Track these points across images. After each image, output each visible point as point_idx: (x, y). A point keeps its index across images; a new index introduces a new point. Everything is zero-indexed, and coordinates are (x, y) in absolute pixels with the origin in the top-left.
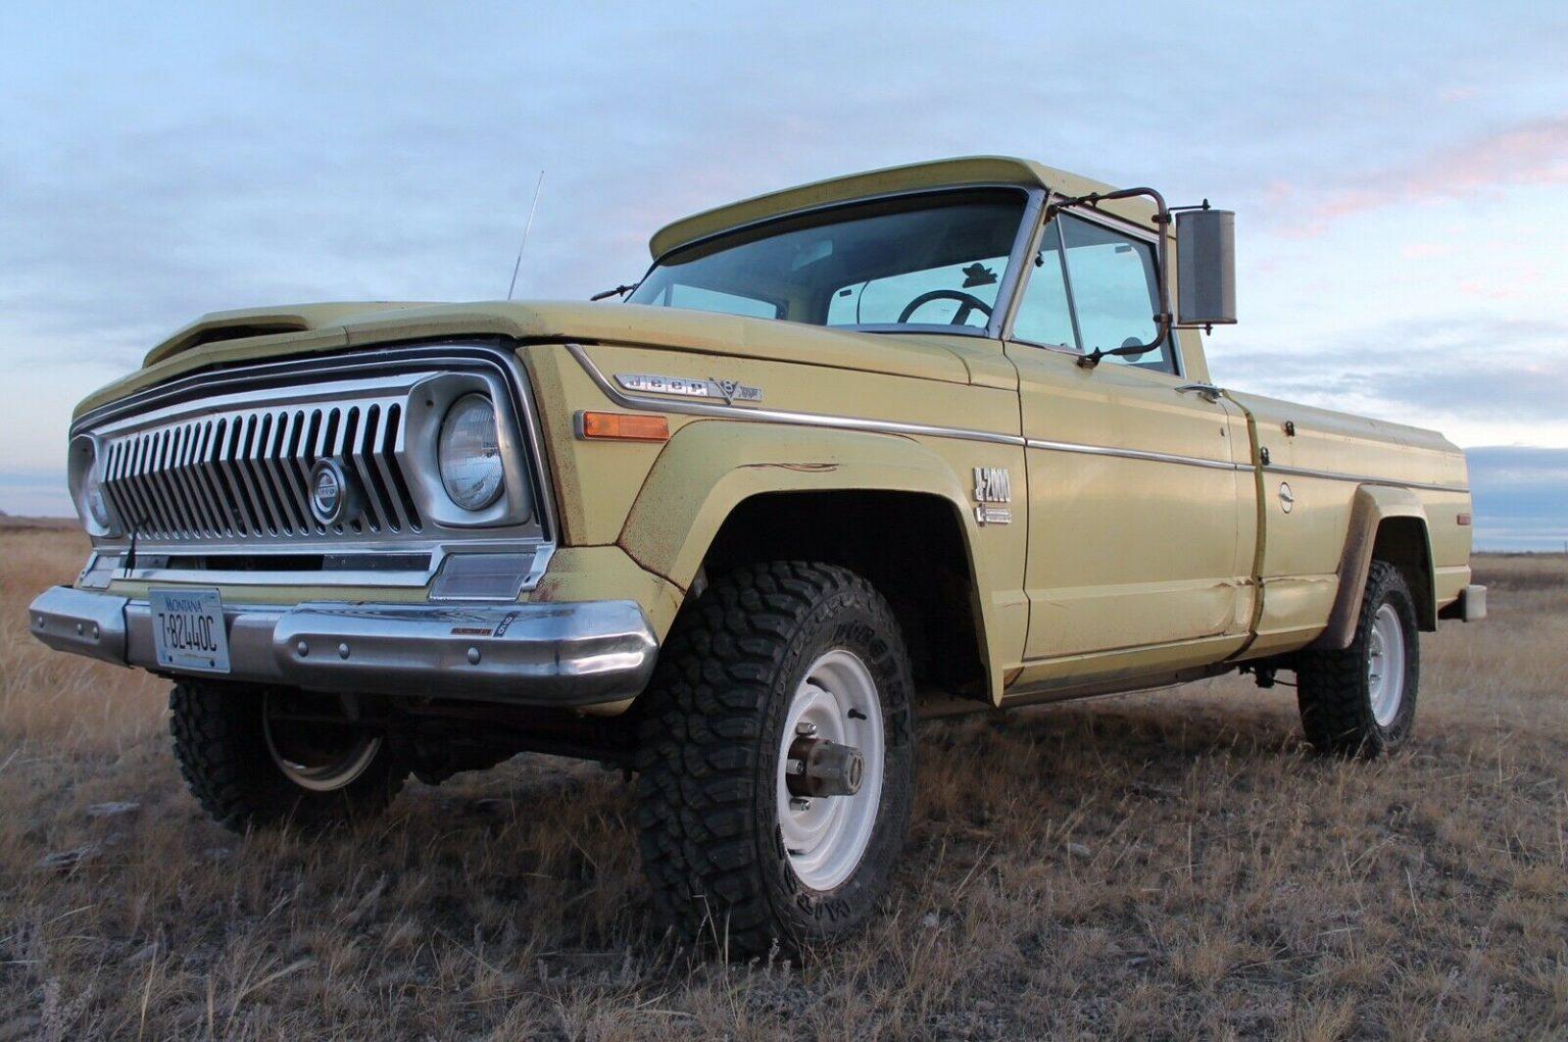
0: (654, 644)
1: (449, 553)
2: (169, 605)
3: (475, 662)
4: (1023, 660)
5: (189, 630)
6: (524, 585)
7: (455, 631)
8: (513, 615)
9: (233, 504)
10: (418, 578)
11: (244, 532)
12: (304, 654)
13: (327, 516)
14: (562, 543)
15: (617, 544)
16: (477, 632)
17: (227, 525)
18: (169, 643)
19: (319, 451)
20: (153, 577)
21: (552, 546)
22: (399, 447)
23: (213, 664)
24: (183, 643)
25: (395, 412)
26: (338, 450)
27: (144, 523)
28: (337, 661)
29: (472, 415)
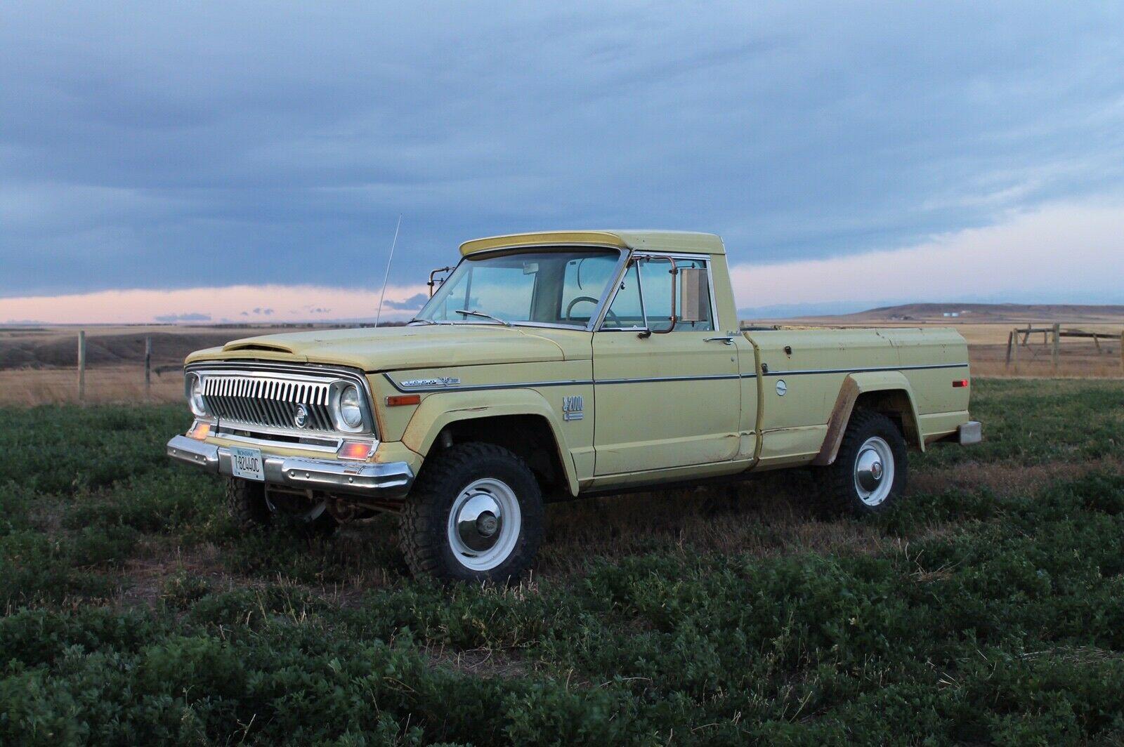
0: (412, 476)
1: (345, 441)
2: (239, 452)
3: (351, 482)
4: (594, 476)
5: (247, 463)
6: (369, 455)
7: (345, 472)
8: (364, 467)
9: (263, 413)
10: (333, 450)
11: (268, 424)
12: (293, 476)
13: (301, 425)
14: (381, 441)
15: (401, 441)
16: (351, 472)
17: (260, 421)
18: (239, 467)
19: (297, 401)
20: (226, 438)
21: (378, 441)
22: (327, 403)
23: (257, 477)
24: (245, 467)
25: (325, 389)
26: (305, 401)
27: (222, 415)
28: (306, 479)
29: (350, 393)
